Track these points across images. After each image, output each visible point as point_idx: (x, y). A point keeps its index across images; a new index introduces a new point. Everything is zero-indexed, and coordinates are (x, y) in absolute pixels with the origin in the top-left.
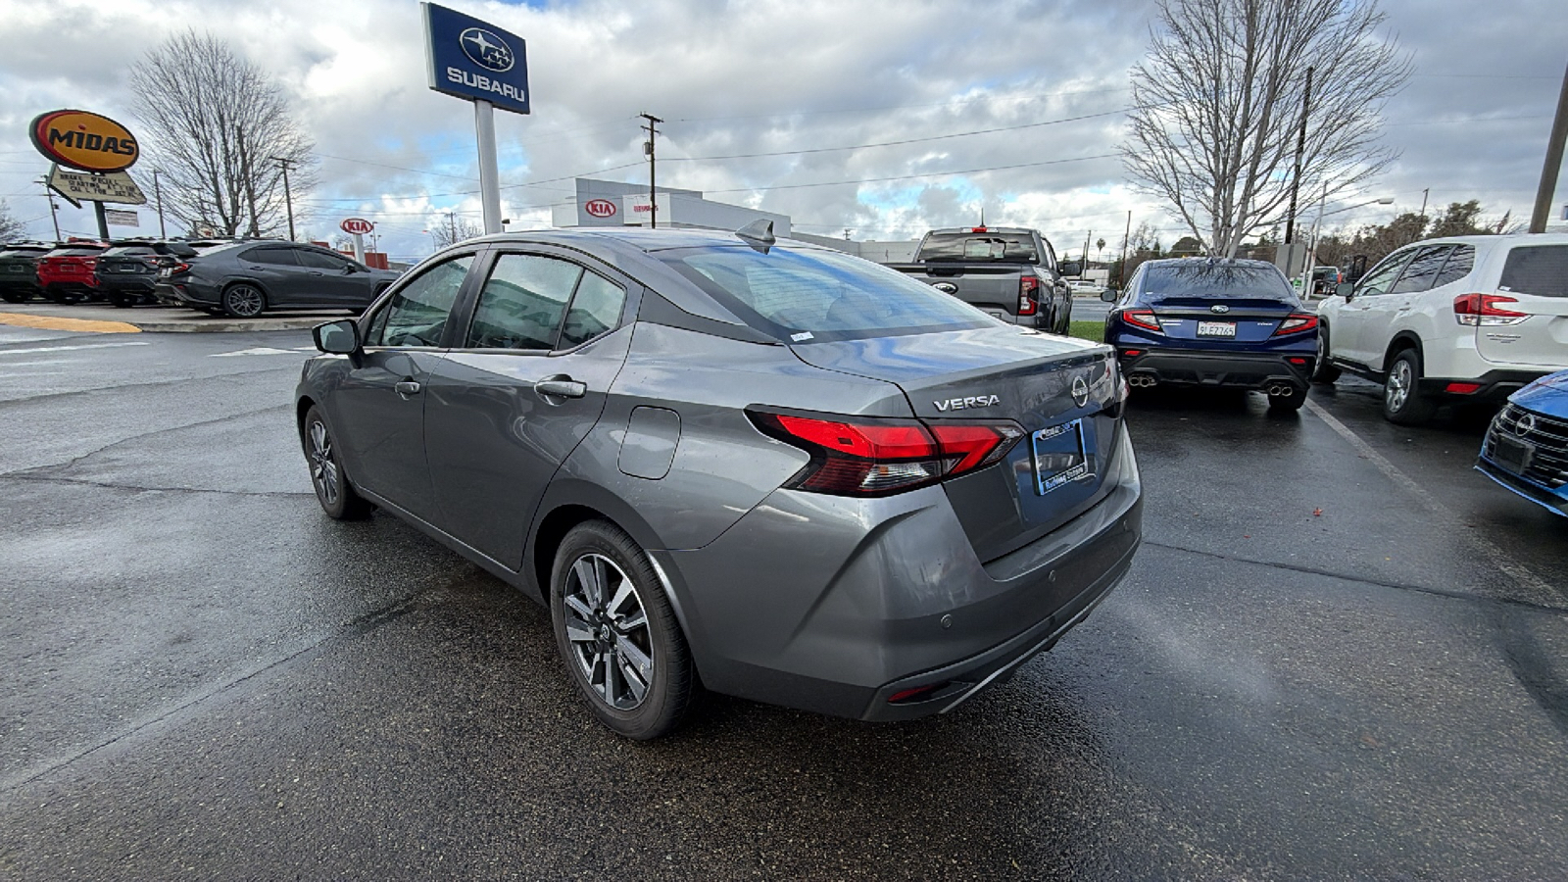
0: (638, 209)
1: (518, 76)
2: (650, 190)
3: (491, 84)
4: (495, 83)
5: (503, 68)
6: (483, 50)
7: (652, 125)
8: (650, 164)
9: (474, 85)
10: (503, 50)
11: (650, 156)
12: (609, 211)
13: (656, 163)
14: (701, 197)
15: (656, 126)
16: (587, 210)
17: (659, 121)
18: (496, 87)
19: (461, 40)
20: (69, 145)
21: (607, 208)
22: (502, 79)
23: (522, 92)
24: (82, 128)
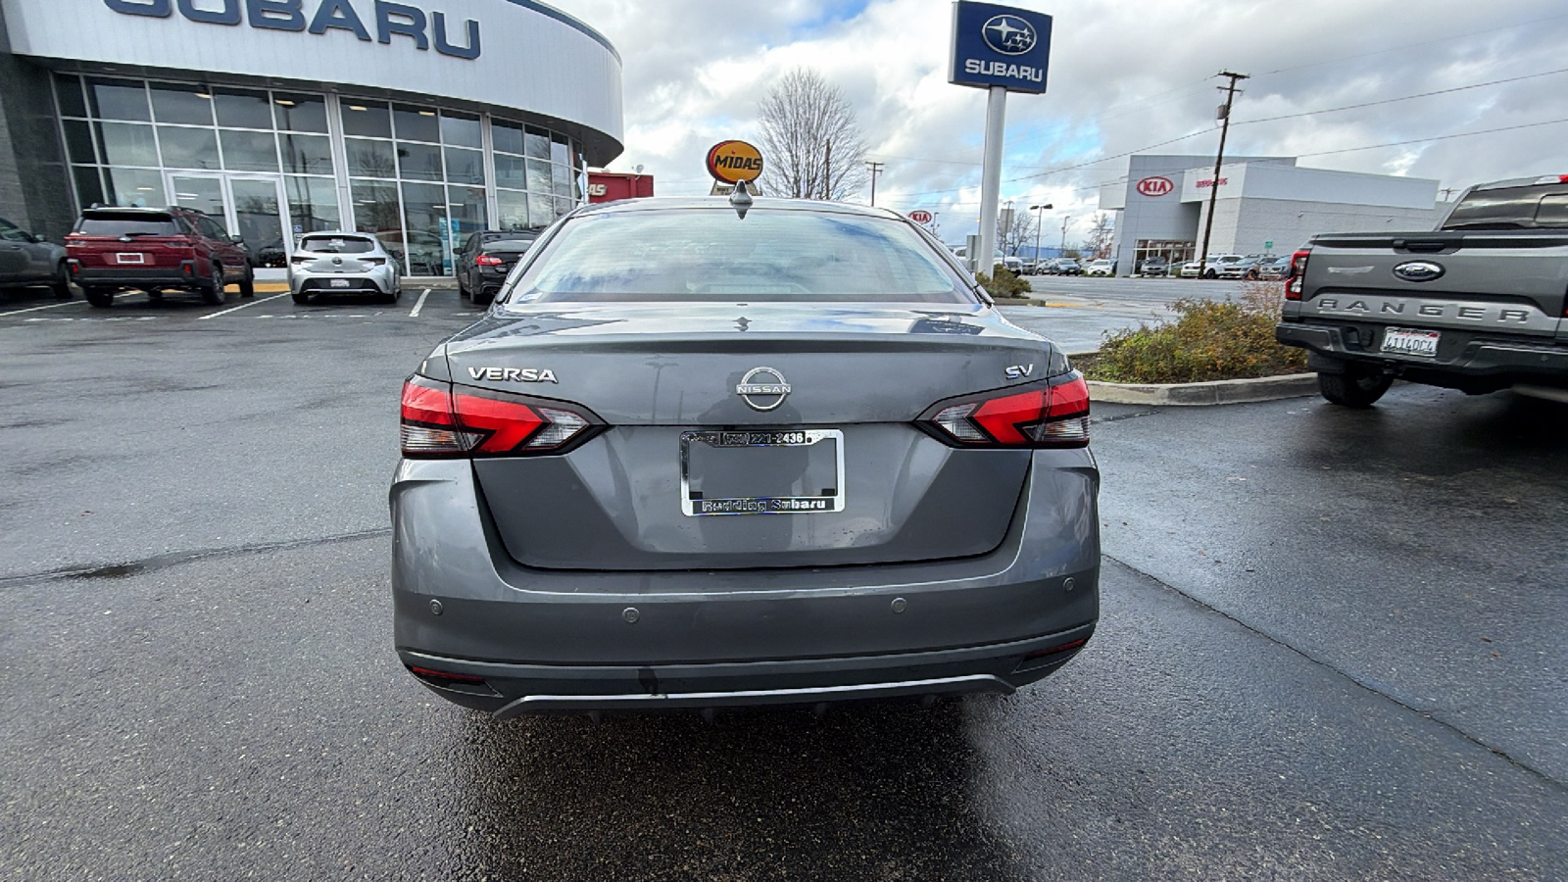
0: (1200, 184)
1: (1039, 57)
2: (1216, 160)
3: (1007, 69)
4: (1013, 67)
5: (1022, 50)
6: (1004, 36)
7: (1233, 83)
8: (1222, 130)
9: (990, 72)
10: (1026, 32)
11: (1223, 121)
12: (1165, 190)
13: (1228, 127)
14: (1294, 164)
15: (1238, 84)
16: (1138, 189)
17: (1243, 77)
18: (1013, 71)
19: (983, 31)
20: (725, 166)
21: (1163, 186)
22: (1019, 62)
23: (1041, 72)
24: (733, 153)
